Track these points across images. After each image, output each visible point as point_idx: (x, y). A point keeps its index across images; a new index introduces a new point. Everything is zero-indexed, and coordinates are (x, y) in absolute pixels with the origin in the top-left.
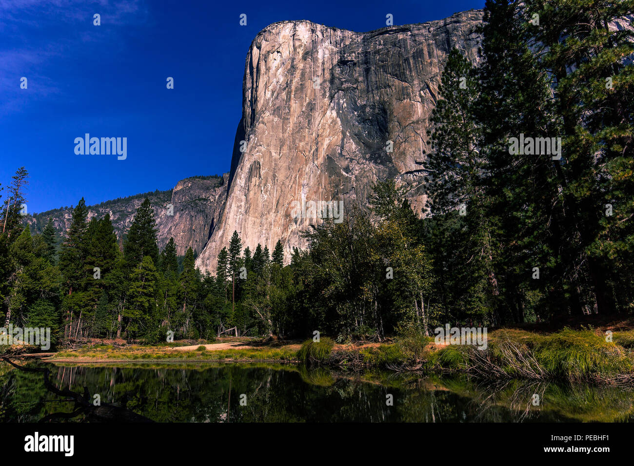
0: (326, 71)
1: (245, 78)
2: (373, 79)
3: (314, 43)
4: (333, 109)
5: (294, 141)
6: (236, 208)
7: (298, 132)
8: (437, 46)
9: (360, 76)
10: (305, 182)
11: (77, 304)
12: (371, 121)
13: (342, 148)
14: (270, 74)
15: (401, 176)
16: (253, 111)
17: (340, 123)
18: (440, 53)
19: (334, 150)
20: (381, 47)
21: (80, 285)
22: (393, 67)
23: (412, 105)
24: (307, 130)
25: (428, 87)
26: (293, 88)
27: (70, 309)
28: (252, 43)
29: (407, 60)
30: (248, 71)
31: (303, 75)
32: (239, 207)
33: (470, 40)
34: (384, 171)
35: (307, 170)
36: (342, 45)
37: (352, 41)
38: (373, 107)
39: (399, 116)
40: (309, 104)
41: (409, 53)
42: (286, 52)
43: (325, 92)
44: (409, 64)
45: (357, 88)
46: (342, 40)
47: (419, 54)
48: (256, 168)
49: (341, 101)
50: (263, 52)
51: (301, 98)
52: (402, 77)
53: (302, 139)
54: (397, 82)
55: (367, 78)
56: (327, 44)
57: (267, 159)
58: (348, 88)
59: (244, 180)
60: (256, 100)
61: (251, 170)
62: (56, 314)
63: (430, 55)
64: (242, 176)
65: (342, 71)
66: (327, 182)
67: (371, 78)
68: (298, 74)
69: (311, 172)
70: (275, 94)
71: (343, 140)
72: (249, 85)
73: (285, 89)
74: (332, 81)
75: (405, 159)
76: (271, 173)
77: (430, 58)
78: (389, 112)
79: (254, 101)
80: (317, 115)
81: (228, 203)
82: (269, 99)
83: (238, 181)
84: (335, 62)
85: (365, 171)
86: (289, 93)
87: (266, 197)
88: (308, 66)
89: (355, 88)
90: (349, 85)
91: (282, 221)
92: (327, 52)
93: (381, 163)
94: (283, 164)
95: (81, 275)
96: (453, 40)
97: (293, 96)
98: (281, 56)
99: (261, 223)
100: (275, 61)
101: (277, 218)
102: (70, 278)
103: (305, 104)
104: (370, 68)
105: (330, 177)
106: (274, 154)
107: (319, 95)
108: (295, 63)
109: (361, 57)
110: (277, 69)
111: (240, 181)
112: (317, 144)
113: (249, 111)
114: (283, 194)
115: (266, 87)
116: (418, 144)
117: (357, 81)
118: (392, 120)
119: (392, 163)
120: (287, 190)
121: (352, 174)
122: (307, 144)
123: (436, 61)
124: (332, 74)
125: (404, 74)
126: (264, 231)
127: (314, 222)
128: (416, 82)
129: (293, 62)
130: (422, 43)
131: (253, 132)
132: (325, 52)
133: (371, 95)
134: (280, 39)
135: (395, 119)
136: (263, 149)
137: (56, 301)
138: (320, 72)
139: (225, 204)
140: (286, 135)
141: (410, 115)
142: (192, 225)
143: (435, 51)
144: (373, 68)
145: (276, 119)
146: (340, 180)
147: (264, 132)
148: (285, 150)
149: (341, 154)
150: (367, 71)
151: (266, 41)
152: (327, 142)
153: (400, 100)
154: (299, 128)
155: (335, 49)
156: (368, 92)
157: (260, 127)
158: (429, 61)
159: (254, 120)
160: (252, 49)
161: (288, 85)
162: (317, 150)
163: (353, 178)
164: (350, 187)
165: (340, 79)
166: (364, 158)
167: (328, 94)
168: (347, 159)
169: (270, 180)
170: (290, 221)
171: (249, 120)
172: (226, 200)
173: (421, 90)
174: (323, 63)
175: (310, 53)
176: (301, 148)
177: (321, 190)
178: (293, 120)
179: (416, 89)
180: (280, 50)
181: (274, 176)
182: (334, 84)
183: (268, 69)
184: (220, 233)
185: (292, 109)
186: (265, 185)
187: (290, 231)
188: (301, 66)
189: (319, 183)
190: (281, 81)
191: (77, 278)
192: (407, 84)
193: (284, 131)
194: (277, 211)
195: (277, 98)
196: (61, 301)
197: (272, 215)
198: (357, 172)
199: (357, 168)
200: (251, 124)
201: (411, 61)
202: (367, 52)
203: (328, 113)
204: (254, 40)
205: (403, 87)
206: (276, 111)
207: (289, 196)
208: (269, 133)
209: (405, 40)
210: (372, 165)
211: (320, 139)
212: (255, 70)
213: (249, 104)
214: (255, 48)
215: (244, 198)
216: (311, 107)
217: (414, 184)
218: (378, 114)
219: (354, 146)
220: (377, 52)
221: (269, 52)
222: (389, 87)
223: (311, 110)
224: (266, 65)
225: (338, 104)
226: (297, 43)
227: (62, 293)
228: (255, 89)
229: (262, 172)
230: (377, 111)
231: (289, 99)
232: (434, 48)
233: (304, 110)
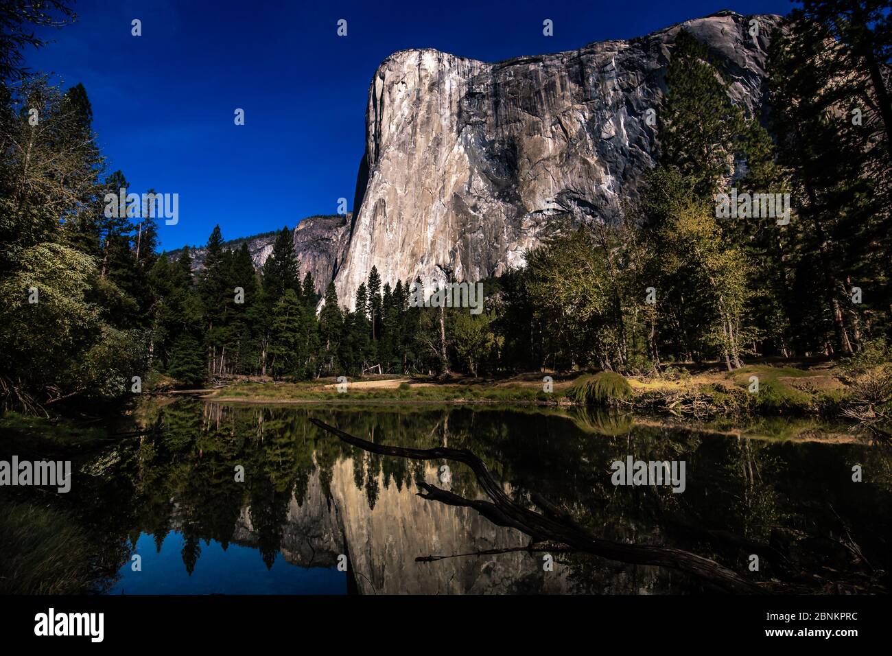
0: (453, 103)
1: (368, 111)
2: (503, 113)
3: (441, 73)
4: (460, 144)
5: (420, 179)
6: (361, 248)
7: (424, 168)
8: (570, 79)
9: (489, 109)
10: (431, 221)
11: (219, 340)
12: (500, 158)
13: (470, 185)
14: (395, 106)
15: (531, 215)
16: (377, 146)
17: (467, 159)
18: (573, 85)
19: (461, 188)
20: (511, 78)
21: (220, 319)
22: (524, 100)
23: (544, 140)
24: (433, 166)
25: (560, 122)
26: (419, 121)
27: (212, 344)
28: (375, 73)
29: (538, 93)
30: (371, 103)
31: (429, 107)
32: (365, 246)
33: (604, 72)
34: (512, 210)
35: (433, 208)
36: (470, 76)
37: (481, 72)
38: (502, 143)
39: (529, 152)
40: (435, 138)
41: (539, 84)
42: (411, 85)
43: (452, 126)
44: (541, 97)
45: (485, 122)
46: (470, 70)
47: (551, 87)
48: (381, 205)
49: (469, 136)
50: (387, 82)
51: (428, 134)
52: (533, 111)
53: (428, 175)
54: (527, 116)
55: (496, 112)
56: (454, 74)
57: (392, 196)
58: (476, 123)
59: (369, 219)
60: (380, 134)
61: (376, 207)
62: (201, 349)
63: (563, 87)
64: (367, 214)
65: (470, 104)
66: (454, 221)
67: (500, 112)
68: (424, 106)
69: (438, 210)
70: (400, 128)
71: (470, 177)
72: (372, 118)
73: (410, 122)
74: (459, 115)
75: (534, 197)
76: (396, 212)
77: (562, 90)
78: (518, 149)
79: (378, 135)
80: (444, 150)
81: (353, 243)
82: (394, 134)
83: (363, 218)
84: (463, 94)
85: (493, 210)
86: (414, 127)
87: (391, 236)
88: (434, 98)
89: (483, 123)
90: (477, 119)
91: (409, 261)
92: (454, 83)
93: (510, 202)
94: (409, 202)
95: (220, 308)
96: (586, 73)
97: (418, 130)
98: (406, 87)
99: (387, 262)
100: (400, 92)
101: (403, 258)
102: (209, 312)
103: (431, 139)
104: (500, 101)
105: (457, 215)
106: (399, 191)
107: (446, 130)
108: (421, 95)
109: (491, 90)
110: (402, 101)
111: (365, 219)
112: (444, 181)
113: (372, 146)
114: (408, 233)
115: (391, 119)
116: (549, 182)
117: (485, 115)
118: (522, 157)
119: (521, 202)
120: (413, 228)
121: (480, 213)
122: (433, 181)
123: (568, 94)
124: (460, 107)
125: (535, 107)
126: (390, 271)
127: (441, 262)
128: (547, 116)
129: (418, 93)
130: (554, 75)
131: (377, 168)
132: (453, 83)
133: (500, 130)
134: (405, 69)
135: (525, 156)
136: (388, 186)
137: (198, 335)
138: (447, 105)
139: (349, 243)
140: (412, 171)
141: (540, 151)
142: (315, 265)
143: (568, 84)
144: (502, 101)
145: (401, 155)
146: (467, 219)
147: (389, 169)
148: (411, 187)
149: (468, 192)
150: (496, 104)
151: (390, 70)
152: (454, 179)
153: (530, 135)
154: (425, 164)
155: (463, 81)
156: (497, 126)
157: (384, 163)
158: (562, 94)
159: (378, 156)
160: (375, 80)
161: (413, 118)
162: (443, 187)
163: (481, 217)
164: (477, 226)
165: (467, 112)
166: (492, 196)
167: (455, 128)
168: (475, 197)
169: (395, 218)
170: (416, 260)
171: (373, 156)
172: (350, 239)
173: (553, 125)
174: (450, 95)
175: (436, 85)
176: (427, 186)
177: (448, 229)
178: (419, 155)
179: (548, 123)
180: (405, 80)
181: (400, 215)
182: (462, 118)
183: (392, 101)
184: (346, 272)
185: (418, 144)
186: (391, 223)
187: (416, 270)
188: (427, 98)
189: (446, 222)
190: (406, 114)
191: (216, 312)
192: (538, 119)
193: (410, 167)
194: (402, 251)
195: (402, 132)
196: (203, 336)
197: (398, 255)
198: (485, 211)
199: (485, 207)
200: (375, 160)
201: (543, 94)
202: (496, 84)
203: (456, 148)
204: (377, 70)
205: (533, 122)
206: (402, 146)
207: (415, 235)
208: (394, 169)
209: (536, 71)
210: (500, 203)
211: (446, 176)
212: (379, 102)
213: (373, 138)
214: (378, 78)
215: (368, 237)
216: (438, 142)
217: (543, 224)
218: (507, 150)
219: (482, 184)
220: (507, 84)
221: (393, 83)
222: (520, 121)
223: (438, 145)
224: (390, 97)
225: (466, 138)
226: (423, 73)
227: (203, 327)
228: (378, 123)
229: (388, 210)
230: (506, 146)
231: (414, 133)
232: (567, 80)
233: (430, 145)
